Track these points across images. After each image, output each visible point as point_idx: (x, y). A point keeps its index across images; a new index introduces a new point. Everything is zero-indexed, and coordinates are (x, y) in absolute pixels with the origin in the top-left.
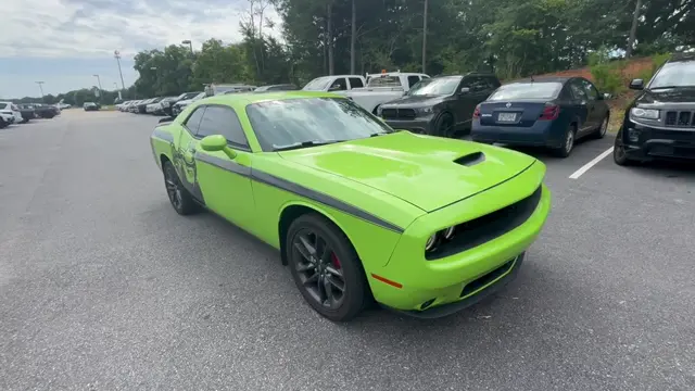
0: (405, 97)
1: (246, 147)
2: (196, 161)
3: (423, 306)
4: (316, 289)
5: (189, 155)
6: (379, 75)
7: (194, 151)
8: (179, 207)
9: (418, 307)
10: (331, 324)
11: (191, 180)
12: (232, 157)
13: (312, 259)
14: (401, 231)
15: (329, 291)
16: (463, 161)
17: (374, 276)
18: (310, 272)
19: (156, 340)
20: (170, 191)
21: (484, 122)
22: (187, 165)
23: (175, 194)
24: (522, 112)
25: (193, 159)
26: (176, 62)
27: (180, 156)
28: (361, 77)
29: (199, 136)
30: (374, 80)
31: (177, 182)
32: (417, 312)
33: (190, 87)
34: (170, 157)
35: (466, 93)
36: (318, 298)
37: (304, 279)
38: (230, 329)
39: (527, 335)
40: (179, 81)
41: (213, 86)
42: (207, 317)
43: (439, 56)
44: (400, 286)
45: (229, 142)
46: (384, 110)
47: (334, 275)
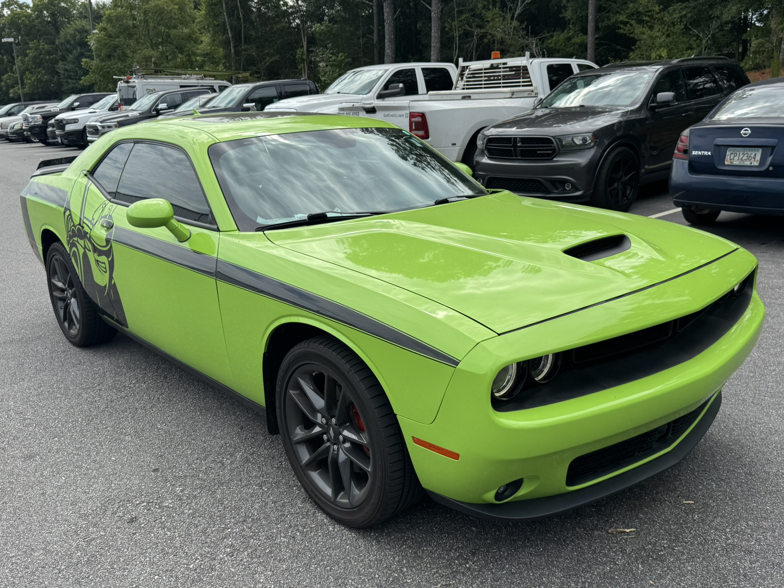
0: (539, 113)
1: (206, 219)
2: (114, 245)
3: (498, 496)
4: (324, 474)
5: (100, 233)
6: (486, 64)
7: (110, 226)
8: (74, 332)
9: (490, 497)
10: (349, 535)
11: (101, 278)
12: (182, 238)
13: (319, 418)
14: (456, 363)
15: (345, 474)
16: (582, 251)
17: (417, 441)
18: (314, 443)
19: (47, 552)
20: (58, 299)
21: (695, 166)
22: (95, 250)
23: (67, 307)
24: (773, 148)
25: (108, 241)
26: (56, 25)
27: (83, 235)
28: (450, 67)
29: (118, 197)
30: (475, 74)
31: (72, 282)
32: (489, 506)
33: (85, 81)
34: (62, 235)
35: (666, 104)
36: (328, 491)
37: (305, 456)
38: (172, 538)
39: (691, 559)
40: (60, 66)
41: (136, 81)
42: (132, 521)
43: (622, 18)
44: (456, 456)
45: (178, 210)
46: (491, 140)
47: (353, 442)
